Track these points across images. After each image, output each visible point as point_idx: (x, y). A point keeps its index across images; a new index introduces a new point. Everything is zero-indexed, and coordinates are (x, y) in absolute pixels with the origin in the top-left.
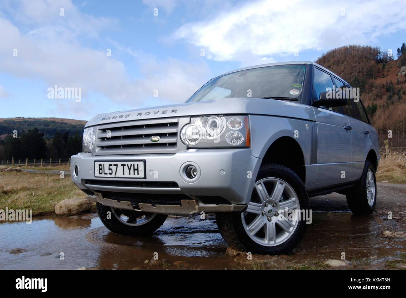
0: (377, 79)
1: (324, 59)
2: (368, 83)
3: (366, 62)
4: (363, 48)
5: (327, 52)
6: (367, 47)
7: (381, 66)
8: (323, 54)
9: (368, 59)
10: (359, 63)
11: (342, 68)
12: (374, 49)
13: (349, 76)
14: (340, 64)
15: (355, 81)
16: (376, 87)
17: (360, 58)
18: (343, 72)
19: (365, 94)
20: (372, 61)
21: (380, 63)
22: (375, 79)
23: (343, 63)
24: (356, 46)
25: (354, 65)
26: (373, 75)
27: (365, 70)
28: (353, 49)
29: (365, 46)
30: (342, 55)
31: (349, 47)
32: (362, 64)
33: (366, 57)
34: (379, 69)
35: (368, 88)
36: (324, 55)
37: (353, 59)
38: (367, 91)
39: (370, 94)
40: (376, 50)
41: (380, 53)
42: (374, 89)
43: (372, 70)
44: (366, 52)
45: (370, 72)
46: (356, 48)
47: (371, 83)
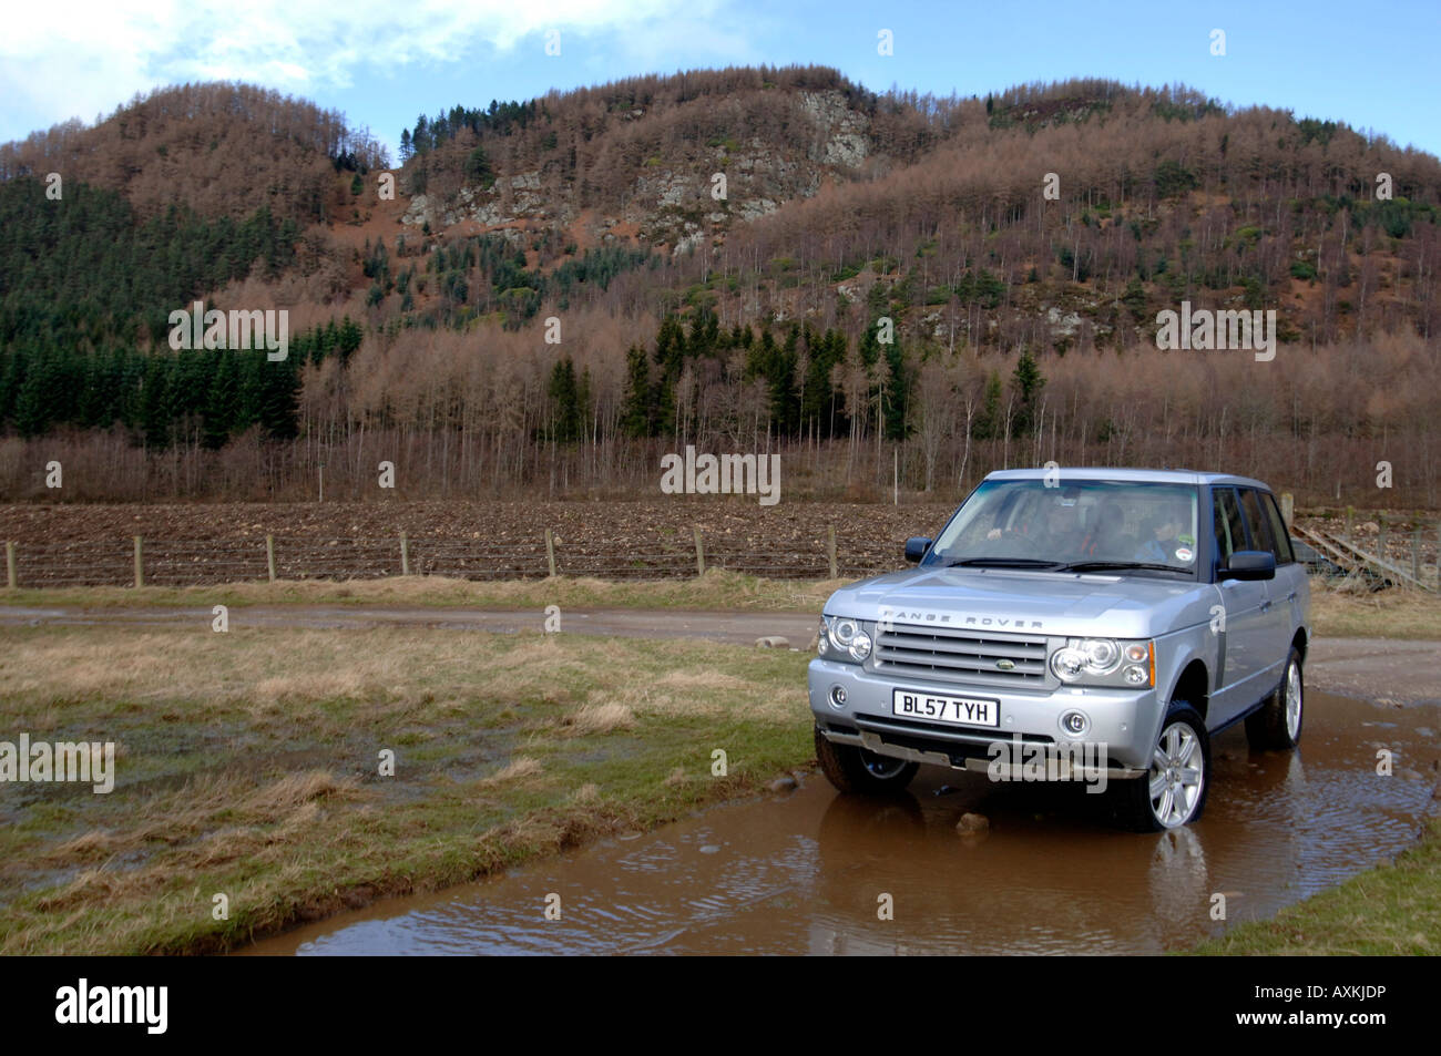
0: (335, 226)
1: (140, 115)
2: (304, 235)
3: (299, 159)
4: (288, 102)
5: (155, 92)
6: (302, 102)
7: (347, 180)
8: (138, 96)
9: (307, 150)
10: (276, 159)
11: (214, 164)
12: (326, 116)
13: (237, 199)
14: (206, 149)
15: (258, 221)
16: (332, 255)
17: (280, 138)
18: (216, 179)
19: (294, 277)
20: (318, 157)
21: (347, 172)
22: (330, 224)
23: (215, 146)
24: (263, 92)
25: (257, 160)
26: (322, 211)
27: (295, 186)
28: (254, 101)
29: (295, 99)
30: (213, 114)
31: (237, 90)
32: (284, 162)
33: (298, 140)
34: (340, 192)
35: (305, 254)
36: (142, 101)
37: (255, 138)
38: (303, 266)
39: (314, 277)
40: (332, 121)
41: (344, 133)
42: (324, 260)
43: (318, 190)
44: (298, 121)
45: (310, 199)
46: (263, 99)
47: (317, 238)
